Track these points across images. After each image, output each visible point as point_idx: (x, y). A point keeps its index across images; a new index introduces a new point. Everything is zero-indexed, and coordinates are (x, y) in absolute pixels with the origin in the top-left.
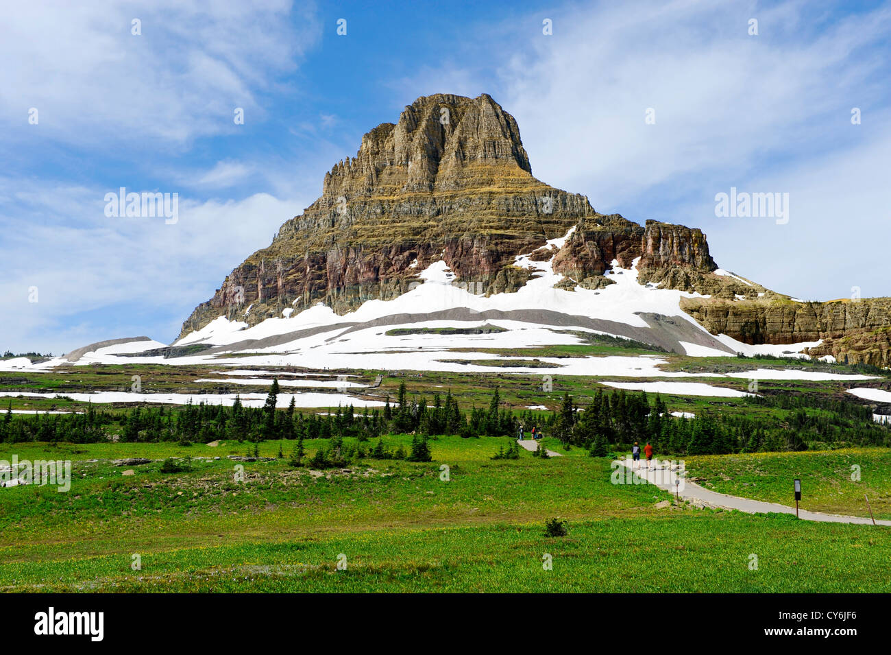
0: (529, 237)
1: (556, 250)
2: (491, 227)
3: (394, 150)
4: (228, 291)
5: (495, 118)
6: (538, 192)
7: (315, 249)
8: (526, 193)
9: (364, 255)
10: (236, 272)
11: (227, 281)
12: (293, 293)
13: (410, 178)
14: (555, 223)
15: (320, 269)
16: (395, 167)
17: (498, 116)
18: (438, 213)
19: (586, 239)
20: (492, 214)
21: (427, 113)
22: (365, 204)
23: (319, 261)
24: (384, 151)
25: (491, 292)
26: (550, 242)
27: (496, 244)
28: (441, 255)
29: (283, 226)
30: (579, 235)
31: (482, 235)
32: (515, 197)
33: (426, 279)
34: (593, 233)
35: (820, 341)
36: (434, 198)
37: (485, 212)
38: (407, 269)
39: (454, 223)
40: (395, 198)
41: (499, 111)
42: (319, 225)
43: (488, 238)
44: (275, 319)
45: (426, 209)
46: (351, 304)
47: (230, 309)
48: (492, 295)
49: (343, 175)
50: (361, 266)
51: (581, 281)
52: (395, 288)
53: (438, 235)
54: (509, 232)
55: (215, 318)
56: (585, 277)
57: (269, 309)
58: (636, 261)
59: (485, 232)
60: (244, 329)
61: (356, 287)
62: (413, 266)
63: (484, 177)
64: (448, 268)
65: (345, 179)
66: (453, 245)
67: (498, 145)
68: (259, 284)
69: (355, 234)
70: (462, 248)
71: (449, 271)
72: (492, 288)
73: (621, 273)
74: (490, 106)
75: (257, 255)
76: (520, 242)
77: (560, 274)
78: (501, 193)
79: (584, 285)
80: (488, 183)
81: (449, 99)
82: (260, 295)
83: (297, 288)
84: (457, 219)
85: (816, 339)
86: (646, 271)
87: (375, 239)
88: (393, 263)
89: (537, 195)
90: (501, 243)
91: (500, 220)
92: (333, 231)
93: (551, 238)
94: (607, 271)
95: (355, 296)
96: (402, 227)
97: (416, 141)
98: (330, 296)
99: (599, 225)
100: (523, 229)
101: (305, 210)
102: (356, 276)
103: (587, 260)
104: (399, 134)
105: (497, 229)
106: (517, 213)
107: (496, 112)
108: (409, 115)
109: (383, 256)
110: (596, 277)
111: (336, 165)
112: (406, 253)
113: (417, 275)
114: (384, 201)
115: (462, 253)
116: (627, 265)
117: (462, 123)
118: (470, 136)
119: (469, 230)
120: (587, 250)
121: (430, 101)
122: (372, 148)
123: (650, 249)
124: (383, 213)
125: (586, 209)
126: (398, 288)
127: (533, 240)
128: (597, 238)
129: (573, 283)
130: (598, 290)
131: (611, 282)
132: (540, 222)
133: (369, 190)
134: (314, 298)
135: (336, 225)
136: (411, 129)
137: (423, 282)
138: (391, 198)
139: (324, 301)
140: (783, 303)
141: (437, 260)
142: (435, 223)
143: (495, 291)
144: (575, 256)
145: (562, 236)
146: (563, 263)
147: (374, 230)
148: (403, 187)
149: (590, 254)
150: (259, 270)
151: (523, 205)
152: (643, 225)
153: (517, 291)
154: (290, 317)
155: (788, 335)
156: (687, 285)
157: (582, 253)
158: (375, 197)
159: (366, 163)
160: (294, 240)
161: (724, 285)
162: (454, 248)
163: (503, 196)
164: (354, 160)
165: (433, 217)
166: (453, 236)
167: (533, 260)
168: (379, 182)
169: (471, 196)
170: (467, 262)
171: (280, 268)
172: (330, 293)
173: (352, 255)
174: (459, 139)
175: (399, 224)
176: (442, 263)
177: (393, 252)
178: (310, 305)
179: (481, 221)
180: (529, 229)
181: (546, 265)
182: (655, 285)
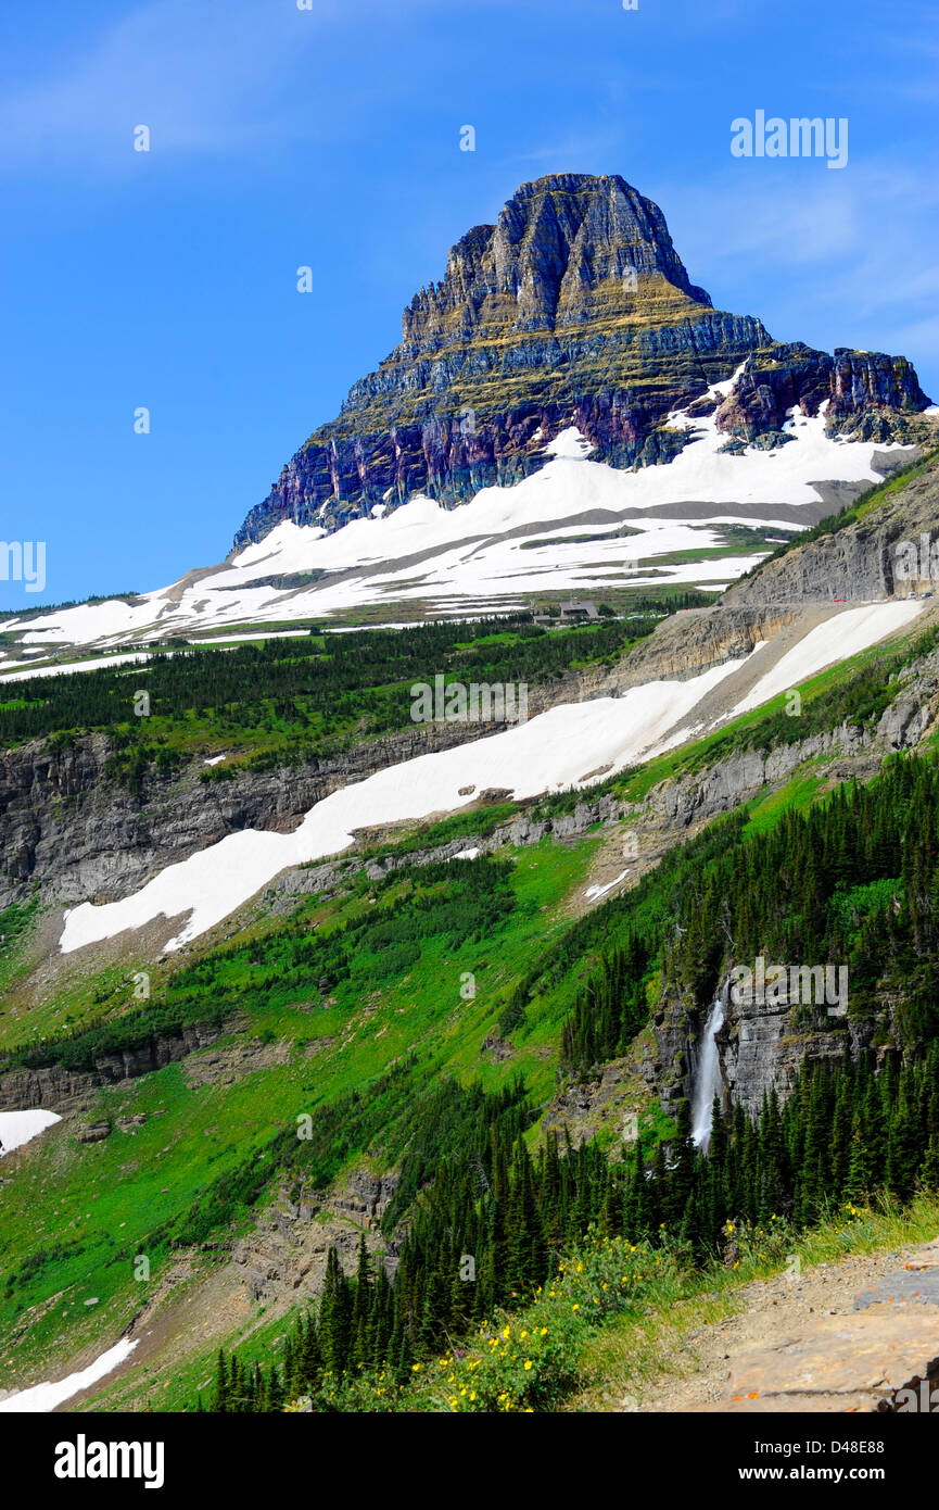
0: (685, 386)
1: (721, 399)
2: (634, 377)
3: (495, 271)
4: (289, 485)
5: (630, 213)
6: (694, 319)
7: (404, 422)
8: (678, 322)
10: (298, 458)
11: (286, 471)
12: (383, 484)
13: (521, 311)
14: (718, 360)
15: (415, 449)
16: (499, 296)
17: (634, 208)
18: (564, 359)
19: (758, 383)
20: (634, 357)
21: (537, 209)
22: (465, 353)
23: (412, 438)
24: (482, 273)
25: (640, 465)
26: (712, 388)
27: (642, 400)
28: (572, 419)
29: (353, 389)
30: (747, 377)
31: (623, 390)
32: (663, 329)
33: (555, 454)
34: (767, 373)
36: (556, 339)
37: (624, 355)
38: (529, 442)
39: (585, 373)
40: (504, 341)
41: (636, 200)
42: (403, 385)
43: (630, 392)
44: (363, 521)
45: (547, 356)
46: (461, 494)
47: (297, 510)
48: (641, 469)
49: (428, 309)
50: (470, 444)
51: (753, 439)
52: (516, 469)
53: (565, 392)
54: (658, 381)
55: (277, 523)
56: (759, 434)
57: (351, 508)
58: (823, 406)
59: (625, 385)
60: (323, 537)
61: (465, 471)
62: (537, 437)
63: (620, 303)
64: (582, 436)
65: (432, 316)
66: (587, 405)
67: (637, 252)
68: (333, 474)
69: (457, 401)
70: (598, 408)
71: (583, 440)
72: (640, 460)
73: (804, 424)
74: (621, 194)
75: (322, 433)
76: (672, 393)
77: (726, 433)
78: (643, 325)
79: (756, 446)
80: (626, 311)
81: (564, 181)
82: (337, 489)
83: (387, 476)
84: (589, 368)
86: (834, 419)
87: (483, 404)
88: (511, 435)
89: (692, 323)
90: (649, 398)
91: (645, 365)
92: (425, 394)
93: (713, 382)
94: (787, 424)
95: (465, 484)
96: (516, 383)
97: (525, 257)
98: (432, 486)
99: (774, 361)
100: (676, 375)
101: (382, 364)
102: (464, 457)
103: (760, 413)
104: (499, 247)
105: (641, 379)
106: (667, 352)
107: (631, 204)
108: (511, 217)
109: (496, 429)
110: (771, 432)
111: (416, 296)
112: (526, 421)
113: (543, 449)
114: (489, 348)
115: (599, 414)
116: (812, 411)
117: (585, 225)
118: (598, 241)
119: (606, 383)
120: (759, 397)
121: (538, 189)
122: (465, 267)
123: (839, 390)
124: (490, 367)
125: (760, 335)
126: (520, 470)
127: (689, 388)
128: (771, 379)
129: (742, 444)
130: (775, 451)
131: (791, 438)
132: (699, 362)
133: (468, 334)
134: (411, 490)
135: (428, 384)
136: (515, 239)
137: (551, 458)
138: (498, 342)
139: (425, 492)
141: (566, 427)
142: (559, 375)
143: (644, 464)
144: (744, 407)
145: (729, 377)
146: (730, 418)
147: (481, 391)
148: (513, 325)
149: (762, 403)
150: (330, 454)
151: (675, 340)
152: (832, 354)
153: (671, 462)
154: (383, 517)
156: (885, 435)
157: (753, 402)
158: (477, 343)
159: (458, 291)
160: (371, 408)
162: (588, 409)
163: (648, 328)
164: (440, 285)
165: (555, 366)
166: (585, 393)
167: (691, 417)
168: (479, 319)
169: (605, 333)
170: (606, 427)
171: (359, 451)
172: (431, 481)
173: (456, 429)
174: (583, 247)
175: (513, 380)
176: (573, 430)
177: (509, 421)
178: (406, 498)
179: (620, 368)
180: (684, 373)
181: (708, 422)
182: (845, 437)
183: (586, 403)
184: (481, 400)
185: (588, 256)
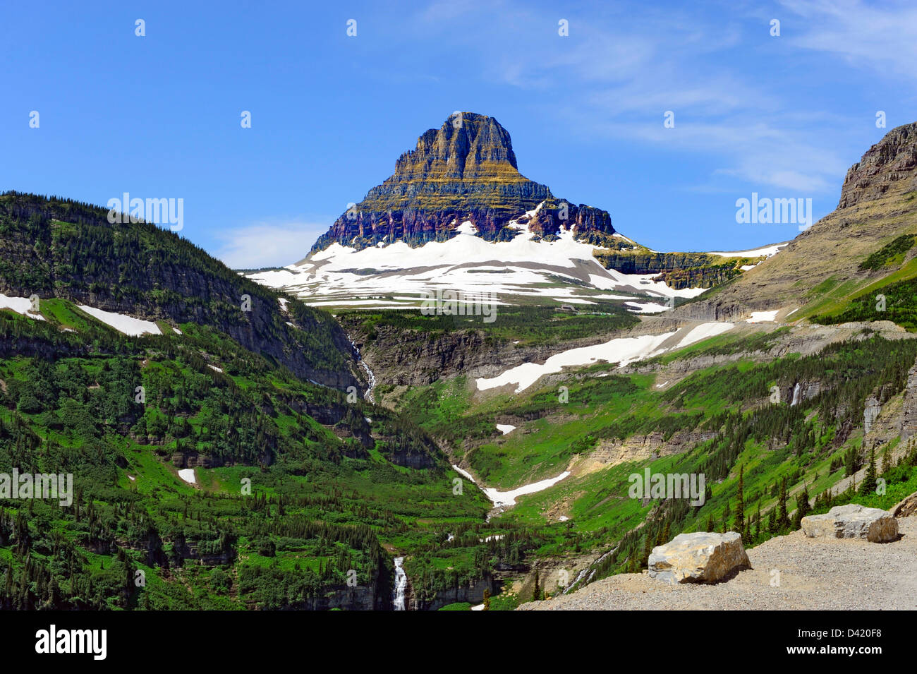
0: (516, 210)
1: (531, 218)
2: (496, 204)
3: (438, 150)
6: (522, 183)
7: (395, 209)
8: (515, 183)
9: (427, 216)
10: (344, 217)
11: (338, 222)
12: (383, 234)
13: (449, 168)
14: (530, 201)
15: (399, 221)
16: (439, 161)
17: (499, 133)
18: (466, 192)
19: (547, 214)
20: (496, 195)
22: (424, 183)
23: (398, 216)
24: (432, 150)
25: (496, 241)
26: (527, 213)
27: (499, 214)
28: (469, 217)
29: (371, 191)
30: (542, 210)
32: (509, 185)
33: (461, 232)
34: (551, 210)
35: (661, 274)
36: (463, 183)
37: (492, 194)
38: (450, 225)
39: (475, 199)
40: (441, 180)
41: (500, 129)
42: (394, 192)
43: (494, 210)
44: (373, 248)
45: (459, 189)
46: (419, 243)
47: (342, 239)
48: (497, 243)
49: (407, 161)
50: (425, 222)
51: (544, 237)
52: (444, 236)
53: (466, 206)
54: (506, 207)
56: (546, 235)
57: (368, 242)
58: (573, 227)
59: (493, 207)
60: (354, 252)
61: (421, 233)
62: (453, 223)
63: (491, 172)
64: (473, 225)
65: (409, 164)
67: (500, 151)
69: (420, 203)
70: (481, 215)
71: (473, 227)
72: (497, 239)
73: (565, 233)
74: (495, 126)
75: (357, 207)
76: (511, 213)
77: (533, 232)
78: (500, 182)
79: (545, 239)
80: (494, 176)
81: (469, 116)
82: (361, 233)
83: (385, 230)
84: (477, 197)
85: (658, 273)
86: (577, 233)
87: (431, 206)
88: (442, 221)
90: (502, 213)
91: (501, 199)
92: (405, 198)
93: (528, 210)
94: (558, 232)
95: (421, 239)
96: (445, 199)
97: (452, 145)
98: (406, 237)
99: (553, 206)
100: (513, 205)
101: (384, 182)
102: (422, 228)
103: (547, 226)
104: (441, 140)
105: (499, 205)
106: (510, 195)
107: (498, 130)
108: (446, 127)
109: (437, 217)
110: (552, 235)
111: (402, 155)
112: (449, 216)
113: (456, 228)
114: (434, 182)
115: (481, 217)
116: (568, 228)
117: (478, 136)
118: (484, 144)
119: (484, 205)
120: (547, 220)
122: (425, 146)
123: (580, 221)
124: (434, 191)
125: (548, 194)
126: (446, 236)
127: (519, 212)
128: (552, 213)
129: (540, 238)
130: (552, 243)
131: (559, 238)
132: (523, 201)
133: (425, 175)
134: (396, 237)
135: (406, 193)
136: (449, 137)
137: (459, 233)
138: (438, 180)
139: (402, 239)
140: (645, 253)
141: (466, 220)
142: (464, 198)
143: (499, 241)
144: (541, 223)
145: (535, 208)
146: (535, 226)
147: (430, 201)
148: (445, 174)
149: (549, 222)
150: (360, 218)
151: (513, 190)
152: (578, 206)
153: (510, 241)
154: (383, 248)
155: (645, 270)
156: (598, 242)
157: (545, 221)
158: (429, 180)
159: (421, 156)
160: (379, 200)
161: (616, 243)
162: (476, 214)
163: (503, 184)
164: (412, 151)
165: (463, 194)
166: (475, 207)
167: (518, 224)
168: (430, 169)
169: (485, 183)
170: (483, 223)
171: (373, 218)
172: (405, 235)
173: (419, 215)
174: (477, 146)
175: (444, 198)
176: (469, 222)
177: (442, 214)
178: (394, 241)
179: (491, 199)
180: (516, 205)
181: (525, 227)
182: (582, 241)
183: (476, 212)
184: (431, 204)
185: (479, 149)
